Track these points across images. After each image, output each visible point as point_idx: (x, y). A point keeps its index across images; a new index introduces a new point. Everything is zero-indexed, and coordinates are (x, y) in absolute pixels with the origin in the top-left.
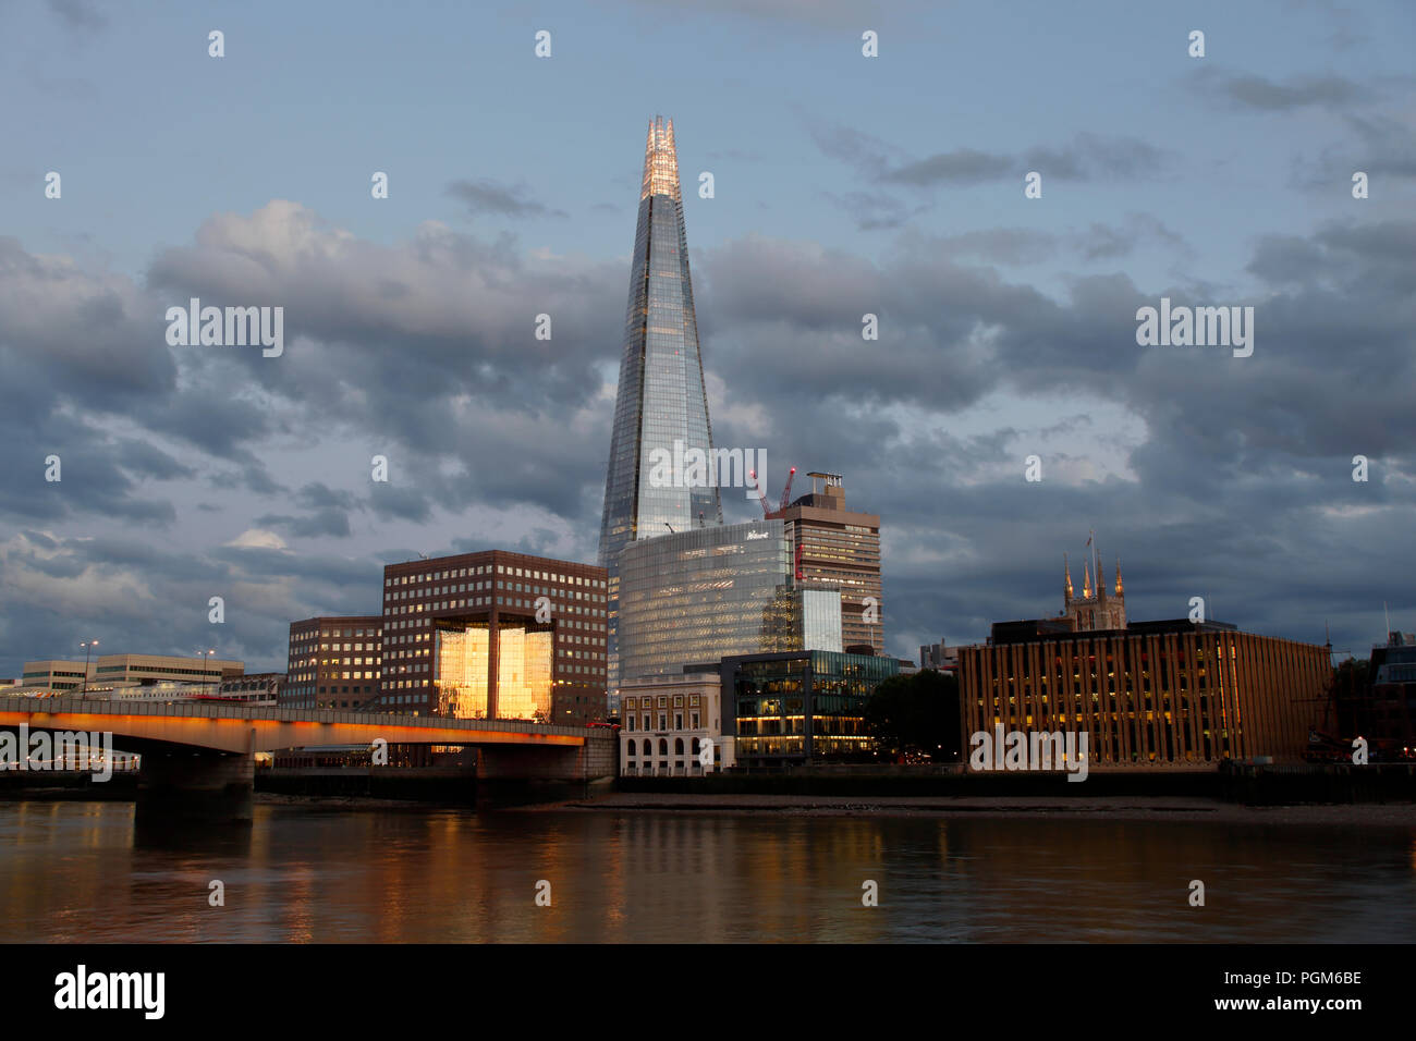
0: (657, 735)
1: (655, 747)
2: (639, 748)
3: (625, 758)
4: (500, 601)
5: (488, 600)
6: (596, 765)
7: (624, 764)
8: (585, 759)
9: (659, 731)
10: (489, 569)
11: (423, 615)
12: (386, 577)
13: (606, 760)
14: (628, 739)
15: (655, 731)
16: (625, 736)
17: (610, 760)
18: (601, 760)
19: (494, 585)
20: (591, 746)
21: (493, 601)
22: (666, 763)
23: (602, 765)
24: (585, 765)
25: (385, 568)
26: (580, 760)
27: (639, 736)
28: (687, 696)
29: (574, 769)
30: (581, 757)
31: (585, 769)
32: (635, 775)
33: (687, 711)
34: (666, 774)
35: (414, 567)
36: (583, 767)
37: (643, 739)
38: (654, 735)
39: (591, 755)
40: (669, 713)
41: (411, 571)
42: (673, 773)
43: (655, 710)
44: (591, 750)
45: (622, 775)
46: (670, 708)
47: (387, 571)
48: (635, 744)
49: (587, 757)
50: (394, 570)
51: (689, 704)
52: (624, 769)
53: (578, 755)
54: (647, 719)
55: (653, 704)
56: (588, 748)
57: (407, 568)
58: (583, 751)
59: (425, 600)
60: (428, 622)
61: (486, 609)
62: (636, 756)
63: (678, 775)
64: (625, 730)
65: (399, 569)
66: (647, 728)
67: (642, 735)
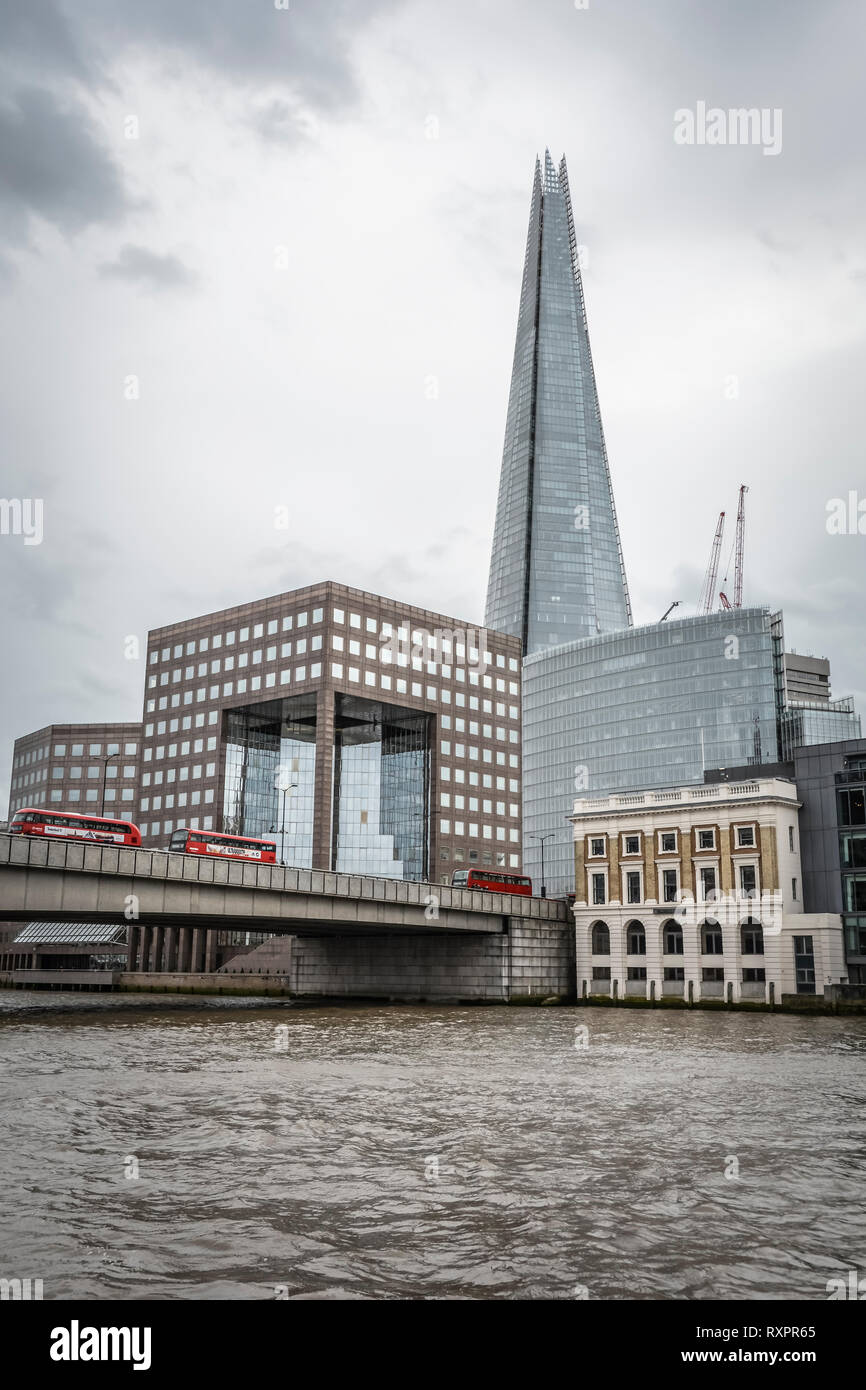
0: (658, 912)
1: (654, 937)
2: (618, 938)
3: (587, 961)
4: (337, 671)
5: (316, 670)
6: (528, 973)
7: (584, 974)
8: (505, 962)
9: (662, 904)
10: (318, 615)
11: (206, 706)
12: (151, 648)
13: (546, 963)
14: (591, 920)
15: (652, 903)
16: (586, 915)
17: (556, 963)
18: (536, 963)
19: (326, 642)
20: (517, 933)
21: (326, 670)
22: (681, 970)
23: (540, 973)
24: (505, 972)
25: (151, 633)
26: (496, 961)
27: (617, 915)
28: (725, 828)
29: (483, 981)
30: (498, 956)
31: (505, 982)
32: (611, 996)
33: (726, 859)
34: (683, 995)
35: (194, 627)
36: (501, 977)
37: (626, 919)
38: (651, 912)
39: (517, 952)
40: (684, 864)
41: (189, 634)
42: (699, 994)
43: (650, 861)
44: (517, 942)
45: (580, 995)
46: (687, 855)
47: (153, 638)
48: (608, 931)
49: (510, 956)
50: (164, 635)
51: (732, 844)
52: (585, 983)
53: (491, 952)
54: (634, 878)
55: (647, 846)
56: (511, 938)
57: (183, 630)
58: (501, 942)
59: (210, 680)
60: (214, 717)
61: (312, 685)
62: (612, 955)
63: (711, 998)
64: (584, 902)
65: (170, 633)
66: (635, 896)
67: (623, 912)
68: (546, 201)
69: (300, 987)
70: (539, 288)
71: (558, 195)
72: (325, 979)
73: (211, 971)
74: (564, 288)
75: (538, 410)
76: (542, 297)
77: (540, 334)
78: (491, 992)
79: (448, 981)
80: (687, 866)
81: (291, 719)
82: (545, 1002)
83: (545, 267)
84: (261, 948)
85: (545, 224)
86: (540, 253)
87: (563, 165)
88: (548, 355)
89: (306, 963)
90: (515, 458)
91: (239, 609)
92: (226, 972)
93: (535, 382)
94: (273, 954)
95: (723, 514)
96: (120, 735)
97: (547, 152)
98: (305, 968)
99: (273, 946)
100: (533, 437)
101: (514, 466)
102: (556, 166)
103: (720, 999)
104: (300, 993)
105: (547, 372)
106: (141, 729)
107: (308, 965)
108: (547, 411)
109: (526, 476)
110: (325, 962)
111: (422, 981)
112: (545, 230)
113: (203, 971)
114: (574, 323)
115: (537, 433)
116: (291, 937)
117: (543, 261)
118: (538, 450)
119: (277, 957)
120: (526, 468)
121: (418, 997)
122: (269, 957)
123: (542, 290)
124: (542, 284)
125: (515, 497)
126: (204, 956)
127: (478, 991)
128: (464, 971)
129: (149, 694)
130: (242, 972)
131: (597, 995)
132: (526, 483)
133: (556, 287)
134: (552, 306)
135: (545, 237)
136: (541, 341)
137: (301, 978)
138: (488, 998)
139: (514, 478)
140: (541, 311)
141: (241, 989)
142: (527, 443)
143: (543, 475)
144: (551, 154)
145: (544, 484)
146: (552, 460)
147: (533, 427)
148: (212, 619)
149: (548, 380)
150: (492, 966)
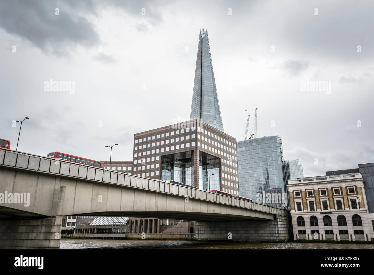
0: (322, 213)
1: (321, 221)
2: (307, 222)
3: (296, 229)
4: (199, 144)
5: (193, 144)
6: (281, 232)
7: (296, 233)
8: (276, 229)
9: (323, 211)
10: (193, 128)
11: (155, 155)
12: (135, 139)
14: (297, 216)
15: (319, 210)
16: (295, 214)
17: (284, 229)
19: (196, 136)
20: (279, 220)
21: (196, 144)
23: (283, 232)
24: (277, 232)
25: (135, 135)
26: (274, 229)
27: (307, 215)
28: (344, 188)
29: (269, 235)
30: (274, 227)
31: (277, 235)
32: (307, 239)
33: (345, 197)
34: (334, 238)
35: (150, 133)
36: (276, 234)
37: (310, 216)
38: (320, 213)
39: (279, 226)
40: (330, 199)
41: (148, 135)
42: (339, 238)
43: (317, 198)
44: (279, 223)
45: (295, 239)
46: (331, 196)
47: (136, 136)
48: (304, 219)
49: (278, 227)
50: (140, 135)
51: (347, 193)
52: (297, 235)
53: (271, 226)
54: (311, 203)
55: (316, 194)
56: (277, 221)
57: (146, 134)
58: (275, 223)
59: (156, 148)
60: (158, 158)
61: (192, 148)
62: (306, 226)
63: (344, 240)
64: (294, 211)
65: (142, 135)
66: (312, 208)
67: (309, 213)
68: (203, 39)
69: (199, 237)
70: (202, 60)
71: (206, 38)
72: (209, 235)
73: (159, 233)
74: (208, 60)
75: (202, 89)
76: (203, 62)
77: (203, 70)
78: (272, 238)
79: (256, 235)
80: (331, 199)
81: (177, 159)
82: (285, 241)
83: (203, 55)
84: (177, 226)
85: (203, 45)
86: (202, 51)
87: (206, 31)
88: (204, 76)
89: (201, 230)
90: (196, 100)
91: (166, 127)
92: (165, 233)
93: (201, 82)
94: (181, 227)
95: (249, 115)
96: (121, 164)
97: (203, 28)
98: (201, 232)
99: (181, 225)
100: (201, 95)
101: (196, 102)
102: (205, 31)
103: (348, 240)
104: (200, 239)
105: (204, 80)
106: (133, 162)
107: (202, 231)
108: (205, 89)
109: (200, 105)
110: (208, 230)
111: (246, 235)
112: (203, 46)
113: (157, 233)
114: (210, 68)
115: (202, 94)
116: (195, 222)
117: (203, 53)
118: (202, 99)
119: (183, 229)
120: (200, 103)
121: (244, 240)
122: (179, 229)
123: (203, 60)
124: (203, 59)
125: (196, 110)
126: (157, 228)
127: (267, 238)
128: (261, 232)
129: (135, 152)
130: (171, 233)
131: (302, 239)
132: (200, 107)
133: (206, 59)
134: (205, 64)
135: (203, 48)
136: (203, 72)
137: (199, 235)
138: (271, 240)
139: (196, 105)
140: (203, 65)
141: (172, 238)
142: (200, 96)
143: (204, 105)
144: (204, 28)
145: (204, 107)
146: (206, 101)
147: (201, 93)
148: (156, 130)
149: (204, 82)
150: (272, 230)
